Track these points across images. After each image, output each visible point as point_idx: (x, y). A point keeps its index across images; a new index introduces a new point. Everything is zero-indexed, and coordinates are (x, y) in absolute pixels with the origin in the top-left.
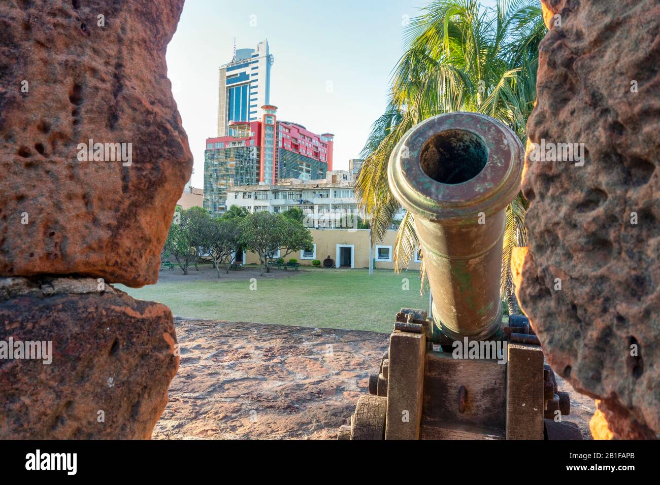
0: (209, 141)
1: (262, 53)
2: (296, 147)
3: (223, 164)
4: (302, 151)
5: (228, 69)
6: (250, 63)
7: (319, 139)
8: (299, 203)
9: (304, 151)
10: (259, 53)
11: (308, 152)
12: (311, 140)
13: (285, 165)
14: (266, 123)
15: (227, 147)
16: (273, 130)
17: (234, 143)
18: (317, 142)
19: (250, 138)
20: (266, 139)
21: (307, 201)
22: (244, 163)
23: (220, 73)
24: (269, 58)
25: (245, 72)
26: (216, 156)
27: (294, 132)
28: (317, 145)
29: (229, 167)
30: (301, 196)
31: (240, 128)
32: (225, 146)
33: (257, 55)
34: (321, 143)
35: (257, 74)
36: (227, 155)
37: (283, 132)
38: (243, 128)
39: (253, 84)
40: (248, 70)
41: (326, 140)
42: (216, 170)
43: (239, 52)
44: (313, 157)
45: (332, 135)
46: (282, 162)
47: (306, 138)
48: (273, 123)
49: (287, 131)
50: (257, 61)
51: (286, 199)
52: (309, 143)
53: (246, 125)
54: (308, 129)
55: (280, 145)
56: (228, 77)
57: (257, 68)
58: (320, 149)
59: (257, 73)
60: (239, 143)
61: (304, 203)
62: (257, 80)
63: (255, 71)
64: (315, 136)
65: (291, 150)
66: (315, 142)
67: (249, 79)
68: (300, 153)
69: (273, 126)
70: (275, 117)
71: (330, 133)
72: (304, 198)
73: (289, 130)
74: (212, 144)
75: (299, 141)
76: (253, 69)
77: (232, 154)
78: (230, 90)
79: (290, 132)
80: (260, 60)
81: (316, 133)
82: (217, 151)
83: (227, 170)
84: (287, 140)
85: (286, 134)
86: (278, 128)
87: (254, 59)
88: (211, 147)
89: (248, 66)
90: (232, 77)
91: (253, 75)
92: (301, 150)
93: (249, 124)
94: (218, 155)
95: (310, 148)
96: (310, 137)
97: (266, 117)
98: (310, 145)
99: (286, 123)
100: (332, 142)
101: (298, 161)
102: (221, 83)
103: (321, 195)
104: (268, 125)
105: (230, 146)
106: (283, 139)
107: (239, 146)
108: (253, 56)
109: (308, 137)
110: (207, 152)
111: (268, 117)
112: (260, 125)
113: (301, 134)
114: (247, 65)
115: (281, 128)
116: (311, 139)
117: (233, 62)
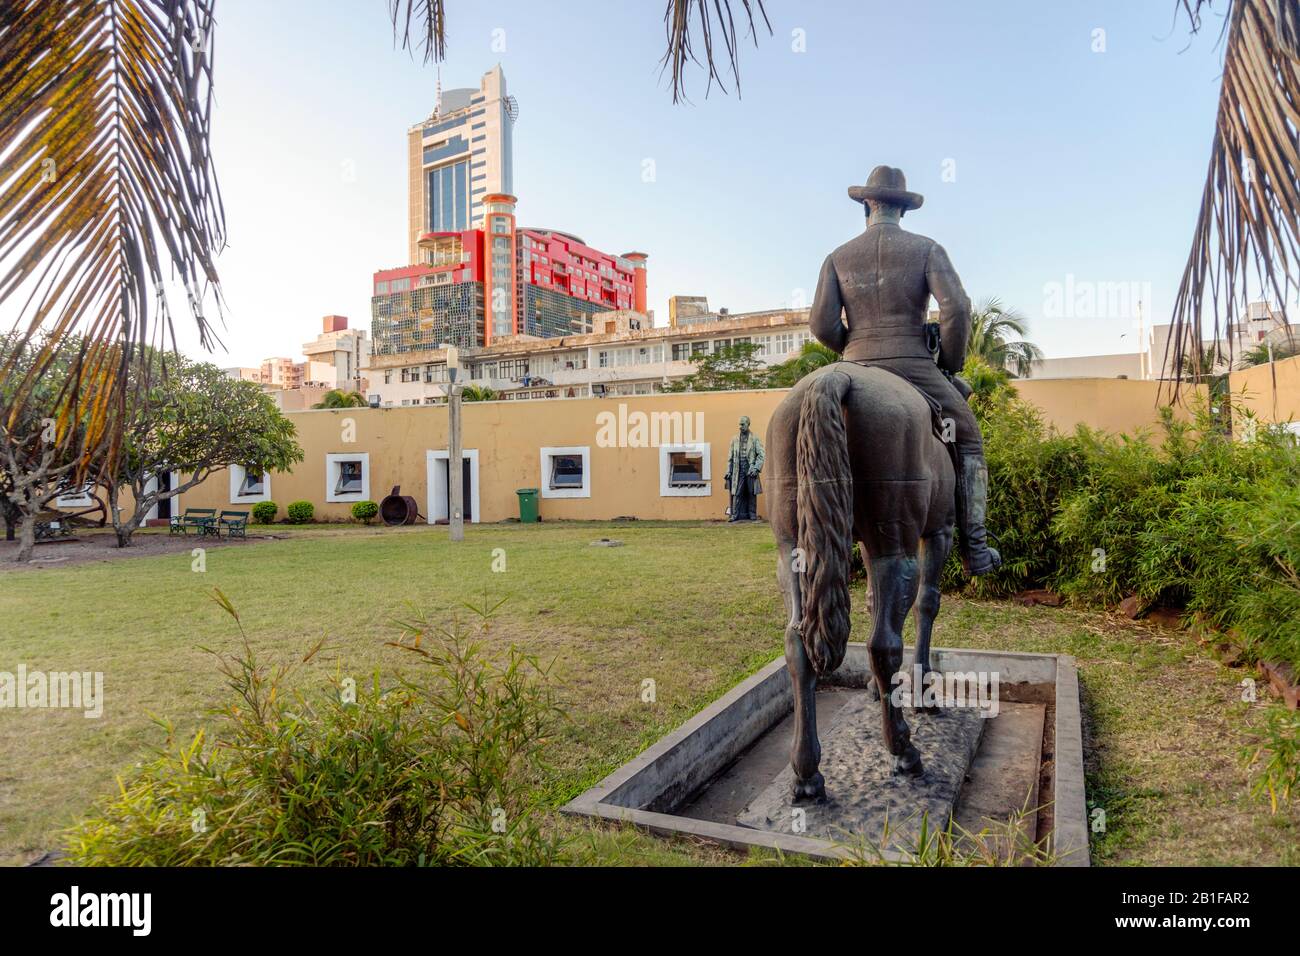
0: (381, 277)
1: (492, 95)
2: (564, 281)
3: (410, 323)
4: (577, 289)
5: (427, 133)
6: (469, 116)
7: (614, 265)
8: (522, 385)
9: (582, 290)
10: (486, 94)
11: (590, 293)
12: (596, 267)
13: (539, 319)
14: (494, 231)
15: (416, 288)
16: (509, 246)
17: (430, 278)
18: (611, 270)
19: (463, 266)
20: (494, 265)
21: (541, 381)
22: (453, 319)
23: (411, 141)
24: (507, 104)
25: (459, 137)
26: (395, 308)
27: (557, 250)
28: (610, 277)
29: (421, 329)
30: (527, 369)
31: (442, 246)
32: (412, 286)
33: (483, 99)
34: (619, 272)
35: (483, 137)
36: (417, 306)
37: (533, 251)
38: (448, 246)
39: (475, 160)
40: (465, 131)
41: (629, 266)
42: (395, 338)
43: (446, 97)
44: (601, 302)
45: (643, 256)
46: (531, 313)
47: (585, 262)
48: (508, 231)
49: (542, 247)
50: (483, 111)
51: (495, 377)
52: (591, 273)
53: (453, 239)
54: (589, 244)
55: (527, 277)
56: (426, 148)
57: (483, 124)
58: (616, 285)
59: (483, 135)
60: (439, 277)
61: (534, 384)
62: (483, 151)
63: (479, 132)
64: (605, 258)
65: (550, 287)
66: (605, 270)
67: (468, 150)
68: (571, 293)
69: (508, 238)
70: (513, 219)
71: (638, 251)
72: (533, 374)
73: (547, 246)
74: (386, 284)
75: (570, 270)
76: (474, 127)
77: (428, 302)
78: (431, 175)
79: (547, 250)
80: (487, 108)
81: (608, 252)
82: (397, 297)
83: (417, 335)
84: (541, 266)
85: (540, 254)
86: (519, 242)
87: (475, 108)
88: (384, 290)
89: (465, 123)
90: (434, 149)
91: (474, 140)
92: (573, 288)
93: (459, 236)
94: (398, 304)
95: (594, 284)
96: (596, 260)
97: (494, 219)
98: (595, 278)
99: (539, 232)
100: (645, 271)
101: (569, 309)
102: (413, 162)
103: (570, 365)
104: (498, 236)
105: (423, 284)
106: (533, 264)
107: (441, 284)
108: (474, 102)
109: (589, 261)
110: (375, 300)
111: (498, 219)
112: (480, 235)
113: (573, 255)
114: (462, 121)
115: (526, 241)
116: (597, 264)
117: (435, 118)
